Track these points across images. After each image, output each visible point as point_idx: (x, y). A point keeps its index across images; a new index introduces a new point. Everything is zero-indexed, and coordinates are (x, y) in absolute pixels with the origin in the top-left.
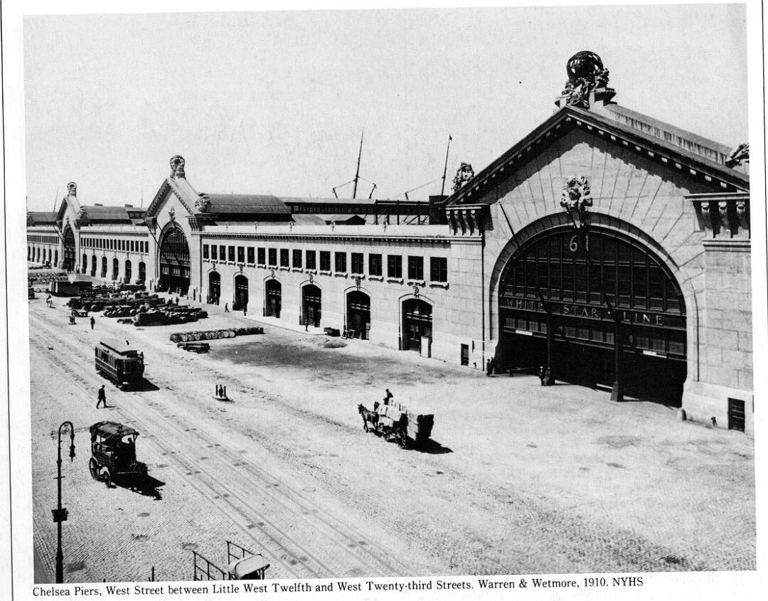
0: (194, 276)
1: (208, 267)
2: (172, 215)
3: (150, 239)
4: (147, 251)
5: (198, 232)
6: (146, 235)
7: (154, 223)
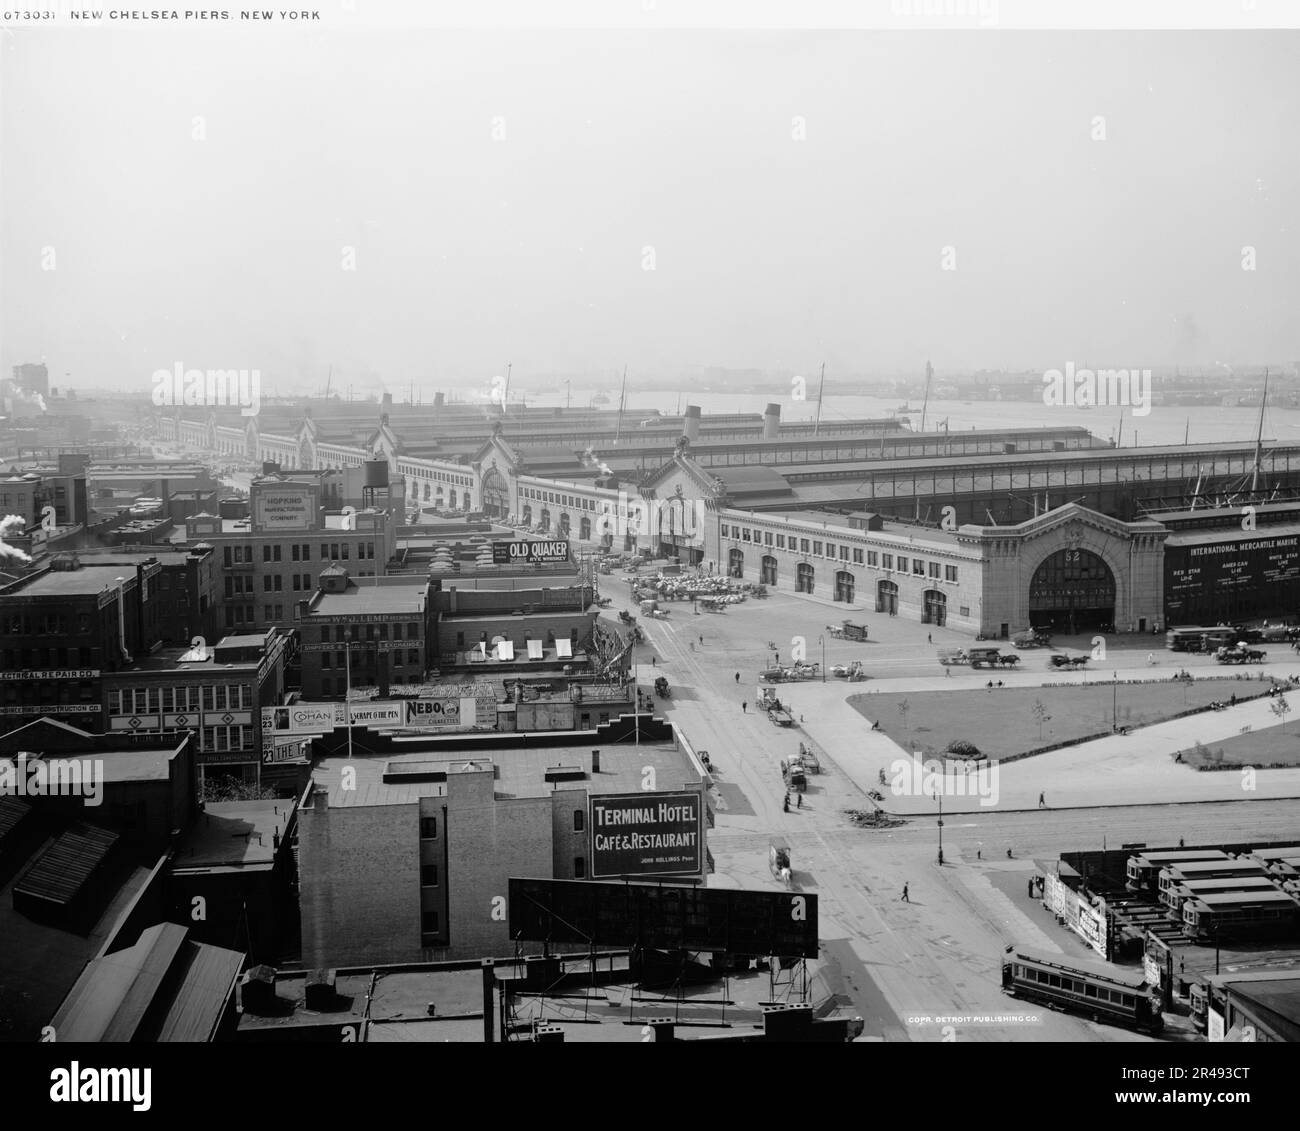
0: (512, 506)
1: (522, 501)
2: (494, 463)
3: (475, 478)
4: (472, 485)
5: (514, 478)
6: (471, 473)
7: (478, 468)
